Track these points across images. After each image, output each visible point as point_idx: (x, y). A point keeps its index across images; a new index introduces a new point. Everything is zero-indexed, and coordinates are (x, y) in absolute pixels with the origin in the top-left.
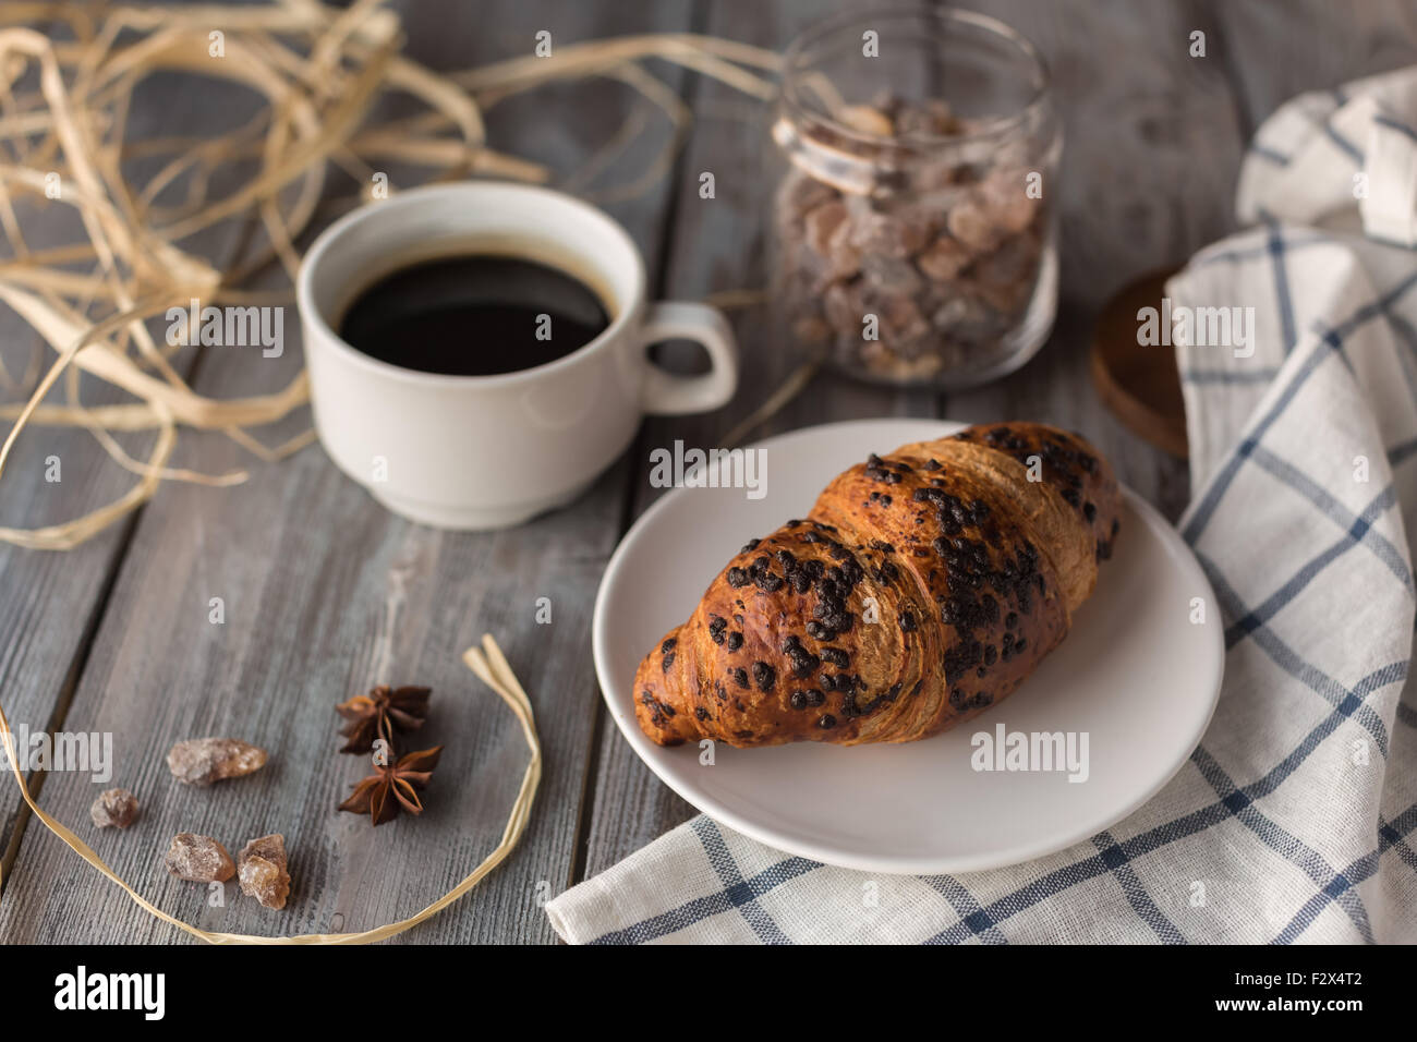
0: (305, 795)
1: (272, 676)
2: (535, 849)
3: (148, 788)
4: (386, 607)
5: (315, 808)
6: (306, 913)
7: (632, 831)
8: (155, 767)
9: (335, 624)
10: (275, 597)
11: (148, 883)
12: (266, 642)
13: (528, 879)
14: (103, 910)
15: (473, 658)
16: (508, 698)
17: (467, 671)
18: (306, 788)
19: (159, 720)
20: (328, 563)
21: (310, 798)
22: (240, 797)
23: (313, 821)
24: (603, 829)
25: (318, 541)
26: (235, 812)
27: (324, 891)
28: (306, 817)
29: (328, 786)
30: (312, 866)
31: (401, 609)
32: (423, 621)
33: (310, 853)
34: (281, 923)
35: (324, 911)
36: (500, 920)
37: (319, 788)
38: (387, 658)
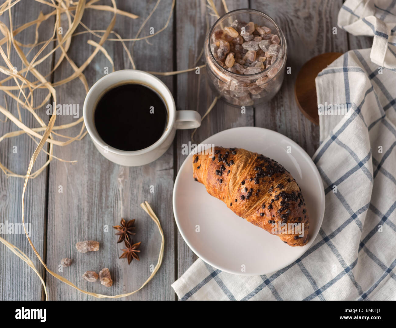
0: (110, 252)
1: (95, 216)
2: (166, 263)
3: (72, 253)
4: (119, 190)
5: (113, 255)
6: (117, 286)
7: (188, 255)
8: (72, 246)
9: (107, 196)
10: (90, 190)
11: (79, 281)
12: (91, 206)
13: (165, 271)
14: (70, 289)
15: (143, 206)
16: (153, 219)
17: (142, 209)
18: (110, 250)
19: (70, 232)
20: (101, 176)
21: (111, 253)
22: (95, 254)
24: (181, 255)
25: (98, 169)
26: (95, 258)
27: (120, 279)
28: (112, 259)
29: (115, 248)
30: (116, 272)
31: (122, 190)
32: (129, 194)
33: (115, 269)
34: (112, 289)
35: (121, 285)
36: (161, 283)
38: (122, 207)
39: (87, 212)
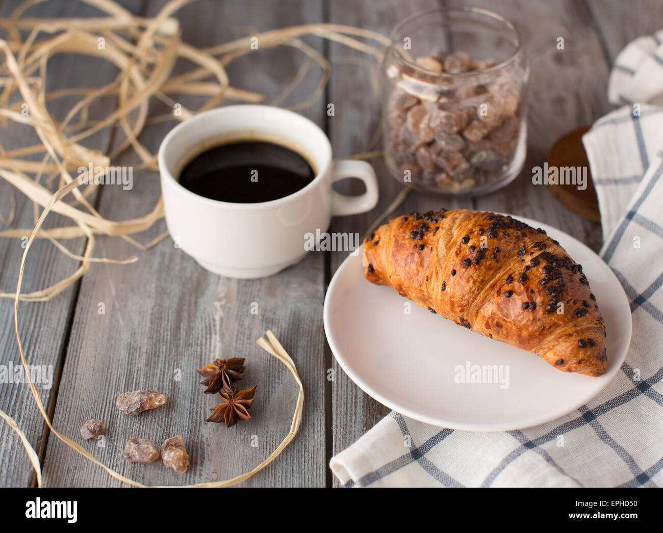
0: (188, 415)
2: (307, 433)
3: (107, 418)
4: (214, 320)
5: (194, 421)
6: (198, 473)
7: (353, 421)
8: (109, 407)
9: (190, 330)
10: (157, 319)
11: (115, 465)
12: (156, 343)
13: (306, 448)
14: (94, 480)
15: (262, 342)
16: (282, 360)
17: (260, 348)
18: (188, 412)
19: (108, 384)
20: (181, 300)
21: (191, 416)
22: (155, 419)
23: (194, 428)
24: (339, 421)
25: (175, 289)
26: (154, 426)
27: (205, 461)
28: (190, 426)
29: (199, 410)
30: (197, 450)
31: (222, 320)
32: (235, 325)
33: (195, 444)
34: (186, 479)
35: (207, 471)
36: (295, 469)
37: (195, 412)
38: (219, 345)
39: (146, 353)
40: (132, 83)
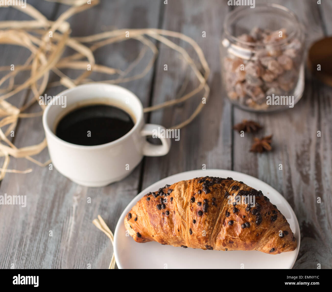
0: (52, 264)
1: (41, 230)
4: (72, 207)
9: (58, 213)
10: (41, 207)
12: (38, 220)
15: (95, 222)
18: (52, 262)
20: (55, 195)
21: (53, 265)
25: (52, 188)
31: (77, 208)
32: (83, 211)
37: (55, 262)
38: (73, 222)
39: (33, 226)
40: (40, 62)
